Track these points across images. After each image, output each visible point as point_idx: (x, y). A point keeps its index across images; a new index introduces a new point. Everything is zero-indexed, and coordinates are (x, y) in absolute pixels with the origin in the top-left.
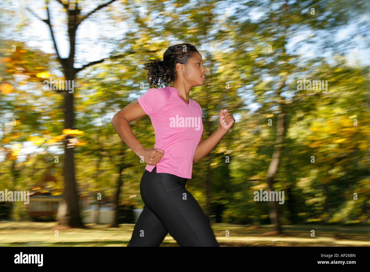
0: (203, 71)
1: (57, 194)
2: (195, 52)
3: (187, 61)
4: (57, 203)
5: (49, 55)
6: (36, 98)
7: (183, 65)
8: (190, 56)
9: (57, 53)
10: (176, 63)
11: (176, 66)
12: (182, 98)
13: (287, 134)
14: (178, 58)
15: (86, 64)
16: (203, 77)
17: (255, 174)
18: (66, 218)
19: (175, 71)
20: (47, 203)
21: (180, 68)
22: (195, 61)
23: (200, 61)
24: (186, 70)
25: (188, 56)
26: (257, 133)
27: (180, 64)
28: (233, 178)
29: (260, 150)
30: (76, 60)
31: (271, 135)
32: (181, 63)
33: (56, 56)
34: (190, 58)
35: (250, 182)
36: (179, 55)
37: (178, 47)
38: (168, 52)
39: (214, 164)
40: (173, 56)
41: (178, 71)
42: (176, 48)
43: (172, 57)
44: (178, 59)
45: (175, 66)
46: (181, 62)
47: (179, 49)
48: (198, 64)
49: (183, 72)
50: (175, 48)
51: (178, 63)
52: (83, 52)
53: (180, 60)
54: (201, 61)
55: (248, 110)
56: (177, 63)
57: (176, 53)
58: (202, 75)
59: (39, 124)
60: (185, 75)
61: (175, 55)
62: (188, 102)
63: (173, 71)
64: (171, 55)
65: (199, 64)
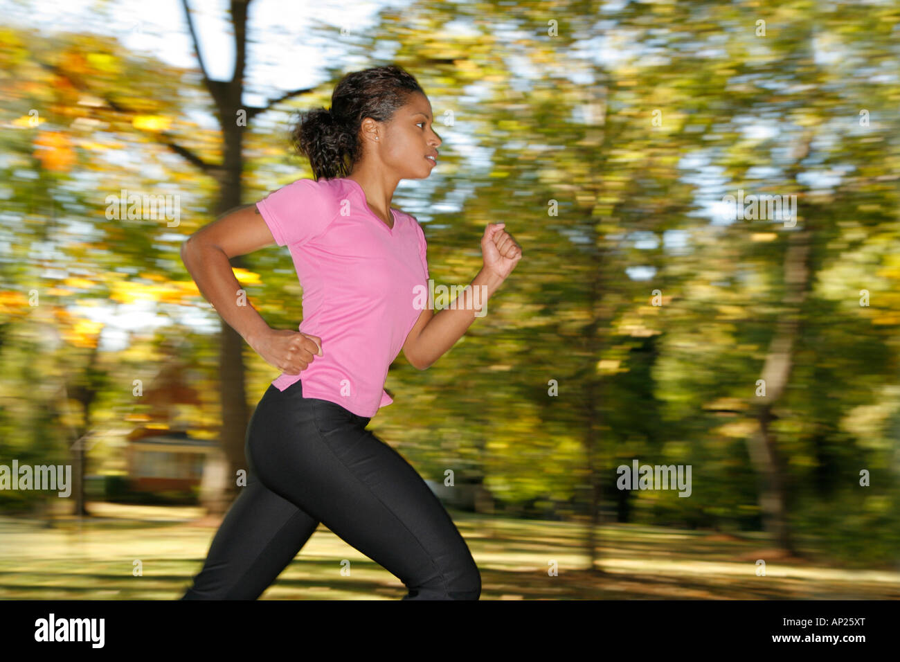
0: (431, 144)
1: (203, 435)
2: (415, 94)
3: (392, 115)
4: (200, 459)
5: (181, 72)
6: (149, 185)
7: (380, 124)
8: (399, 101)
9: (202, 69)
10: (362, 117)
11: (362, 125)
12: (373, 208)
13: (815, 285)
14: (368, 104)
15: (277, 96)
16: (431, 158)
17: (725, 395)
18: (226, 497)
19: (358, 139)
20: (179, 457)
21: (373, 131)
22: (413, 115)
23: (425, 117)
24: (387, 135)
25: (394, 101)
26: (732, 283)
27: (374, 121)
28: (663, 403)
29: (741, 330)
30: (250, 85)
31: (771, 292)
32: (377, 120)
33: (200, 77)
34: (398, 107)
35: (708, 415)
36: (372, 97)
37: (371, 77)
38: (344, 88)
39: (609, 365)
40: (355, 100)
41: (368, 140)
42: (366, 78)
43: (352, 102)
44: (370, 106)
45: (360, 126)
46: (377, 116)
47: (373, 81)
48: (420, 125)
49: (379, 142)
50: (363, 79)
51: (366, 120)
52: (269, 64)
53: (374, 111)
54: (427, 117)
55: (706, 221)
56: (364, 117)
57: (365, 92)
58: (427, 154)
59: (157, 253)
60: (383, 150)
61: (361, 96)
62: (389, 222)
63: (354, 137)
64: (352, 97)
65: (423, 124)
